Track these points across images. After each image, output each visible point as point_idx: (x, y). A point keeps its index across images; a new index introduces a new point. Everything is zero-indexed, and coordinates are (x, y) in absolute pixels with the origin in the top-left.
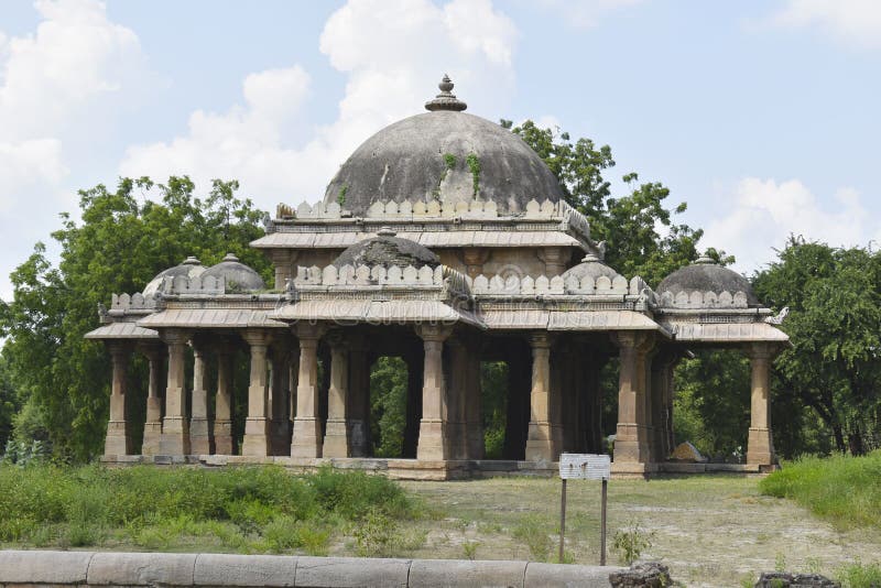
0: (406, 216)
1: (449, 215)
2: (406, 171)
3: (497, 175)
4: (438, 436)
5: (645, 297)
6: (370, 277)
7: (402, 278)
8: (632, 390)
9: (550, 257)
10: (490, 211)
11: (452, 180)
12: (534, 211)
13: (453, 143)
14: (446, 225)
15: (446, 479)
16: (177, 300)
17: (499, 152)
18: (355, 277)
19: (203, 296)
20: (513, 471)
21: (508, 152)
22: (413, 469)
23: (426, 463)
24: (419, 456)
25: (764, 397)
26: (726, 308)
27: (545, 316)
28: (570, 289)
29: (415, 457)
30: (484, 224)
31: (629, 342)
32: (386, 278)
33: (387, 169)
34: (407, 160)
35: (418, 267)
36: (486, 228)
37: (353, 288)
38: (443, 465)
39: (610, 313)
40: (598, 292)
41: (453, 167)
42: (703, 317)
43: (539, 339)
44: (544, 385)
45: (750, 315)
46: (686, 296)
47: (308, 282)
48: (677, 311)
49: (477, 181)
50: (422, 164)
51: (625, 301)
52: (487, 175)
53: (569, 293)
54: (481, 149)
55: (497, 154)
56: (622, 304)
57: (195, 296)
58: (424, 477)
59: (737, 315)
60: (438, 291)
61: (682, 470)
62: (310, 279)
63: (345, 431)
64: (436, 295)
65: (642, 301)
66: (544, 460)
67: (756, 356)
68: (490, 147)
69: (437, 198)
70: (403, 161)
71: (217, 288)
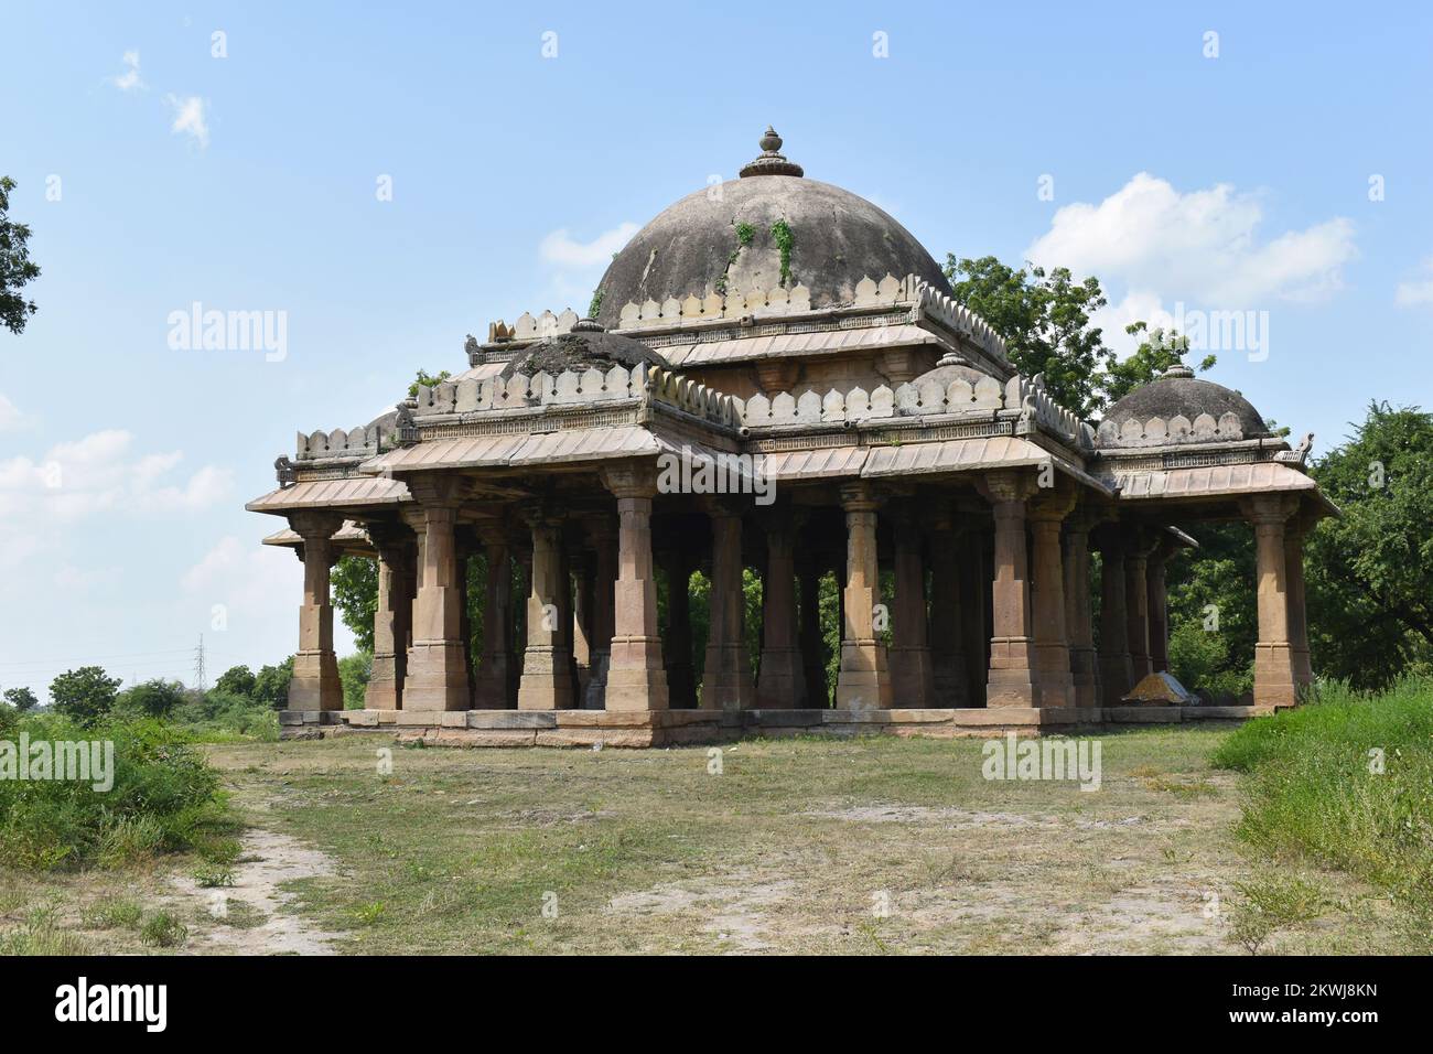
0: (671, 321)
1: (735, 314)
2: (679, 255)
3: (822, 251)
4: (640, 666)
5: (1029, 409)
6: (529, 393)
7: (579, 391)
8: (1016, 578)
9: (893, 367)
10: (800, 304)
11: (747, 263)
12: (866, 295)
13: (753, 209)
14: (731, 330)
15: (652, 745)
16: (310, 468)
17: (828, 218)
18: (505, 396)
19: (346, 460)
20: (813, 726)
21: (844, 220)
22: (596, 726)
23: (619, 715)
24: (608, 704)
25: (1279, 589)
26: (1207, 441)
27: (860, 455)
28: (903, 406)
29: (603, 707)
30: (788, 323)
31: (1005, 490)
32: (554, 393)
33: (652, 257)
34: (682, 239)
35: (606, 370)
36: (793, 329)
37: (500, 413)
38: (647, 719)
39: (971, 444)
40: (949, 408)
41: (749, 242)
42: (1167, 459)
43: (853, 496)
44: (866, 576)
45: (1247, 451)
46: (1138, 426)
47: (433, 409)
48: (1123, 452)
49: (787, 261)
50: (704, 242)
51: (997, 419)
52: (804, 250)
53: (902, 413)
54: (798, 214)
55: (823, 222)
56: (990, 425)
57: (334, 460)
58: (614, 741)
59: (1225, 452)
60: (634, 407)
61: (1142, 718)
62: (437, 404)
63: (550, 666)
64: (632, 415)
65: (1025, 418)
66: (868, 706)
67: (1262, 519)
68: (814, 212)
69: (722, 291)
70: (676, 241)
71: (366, 445)
